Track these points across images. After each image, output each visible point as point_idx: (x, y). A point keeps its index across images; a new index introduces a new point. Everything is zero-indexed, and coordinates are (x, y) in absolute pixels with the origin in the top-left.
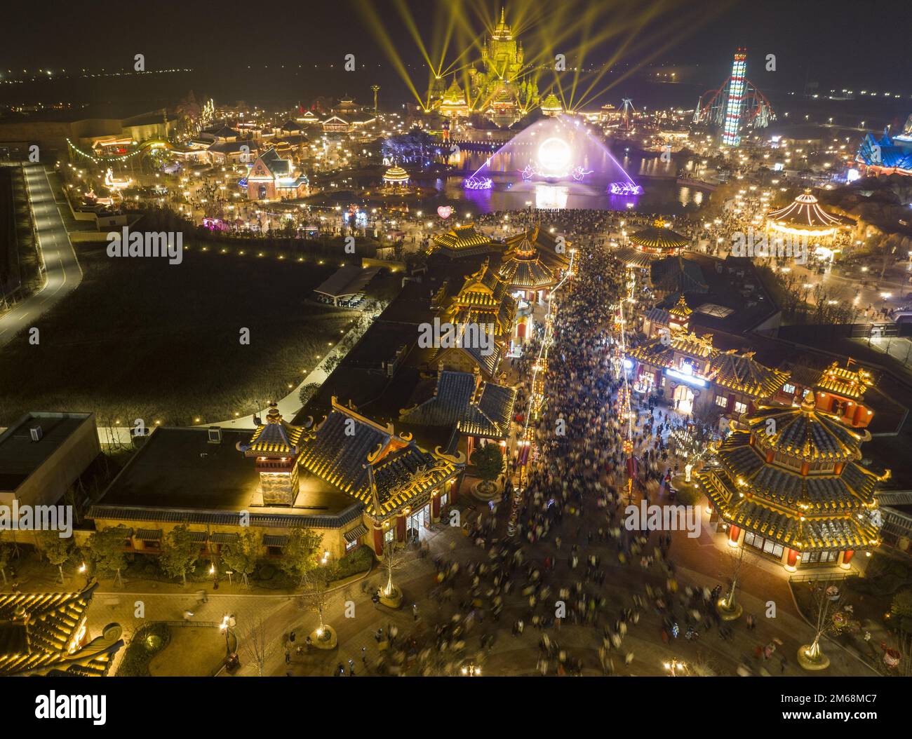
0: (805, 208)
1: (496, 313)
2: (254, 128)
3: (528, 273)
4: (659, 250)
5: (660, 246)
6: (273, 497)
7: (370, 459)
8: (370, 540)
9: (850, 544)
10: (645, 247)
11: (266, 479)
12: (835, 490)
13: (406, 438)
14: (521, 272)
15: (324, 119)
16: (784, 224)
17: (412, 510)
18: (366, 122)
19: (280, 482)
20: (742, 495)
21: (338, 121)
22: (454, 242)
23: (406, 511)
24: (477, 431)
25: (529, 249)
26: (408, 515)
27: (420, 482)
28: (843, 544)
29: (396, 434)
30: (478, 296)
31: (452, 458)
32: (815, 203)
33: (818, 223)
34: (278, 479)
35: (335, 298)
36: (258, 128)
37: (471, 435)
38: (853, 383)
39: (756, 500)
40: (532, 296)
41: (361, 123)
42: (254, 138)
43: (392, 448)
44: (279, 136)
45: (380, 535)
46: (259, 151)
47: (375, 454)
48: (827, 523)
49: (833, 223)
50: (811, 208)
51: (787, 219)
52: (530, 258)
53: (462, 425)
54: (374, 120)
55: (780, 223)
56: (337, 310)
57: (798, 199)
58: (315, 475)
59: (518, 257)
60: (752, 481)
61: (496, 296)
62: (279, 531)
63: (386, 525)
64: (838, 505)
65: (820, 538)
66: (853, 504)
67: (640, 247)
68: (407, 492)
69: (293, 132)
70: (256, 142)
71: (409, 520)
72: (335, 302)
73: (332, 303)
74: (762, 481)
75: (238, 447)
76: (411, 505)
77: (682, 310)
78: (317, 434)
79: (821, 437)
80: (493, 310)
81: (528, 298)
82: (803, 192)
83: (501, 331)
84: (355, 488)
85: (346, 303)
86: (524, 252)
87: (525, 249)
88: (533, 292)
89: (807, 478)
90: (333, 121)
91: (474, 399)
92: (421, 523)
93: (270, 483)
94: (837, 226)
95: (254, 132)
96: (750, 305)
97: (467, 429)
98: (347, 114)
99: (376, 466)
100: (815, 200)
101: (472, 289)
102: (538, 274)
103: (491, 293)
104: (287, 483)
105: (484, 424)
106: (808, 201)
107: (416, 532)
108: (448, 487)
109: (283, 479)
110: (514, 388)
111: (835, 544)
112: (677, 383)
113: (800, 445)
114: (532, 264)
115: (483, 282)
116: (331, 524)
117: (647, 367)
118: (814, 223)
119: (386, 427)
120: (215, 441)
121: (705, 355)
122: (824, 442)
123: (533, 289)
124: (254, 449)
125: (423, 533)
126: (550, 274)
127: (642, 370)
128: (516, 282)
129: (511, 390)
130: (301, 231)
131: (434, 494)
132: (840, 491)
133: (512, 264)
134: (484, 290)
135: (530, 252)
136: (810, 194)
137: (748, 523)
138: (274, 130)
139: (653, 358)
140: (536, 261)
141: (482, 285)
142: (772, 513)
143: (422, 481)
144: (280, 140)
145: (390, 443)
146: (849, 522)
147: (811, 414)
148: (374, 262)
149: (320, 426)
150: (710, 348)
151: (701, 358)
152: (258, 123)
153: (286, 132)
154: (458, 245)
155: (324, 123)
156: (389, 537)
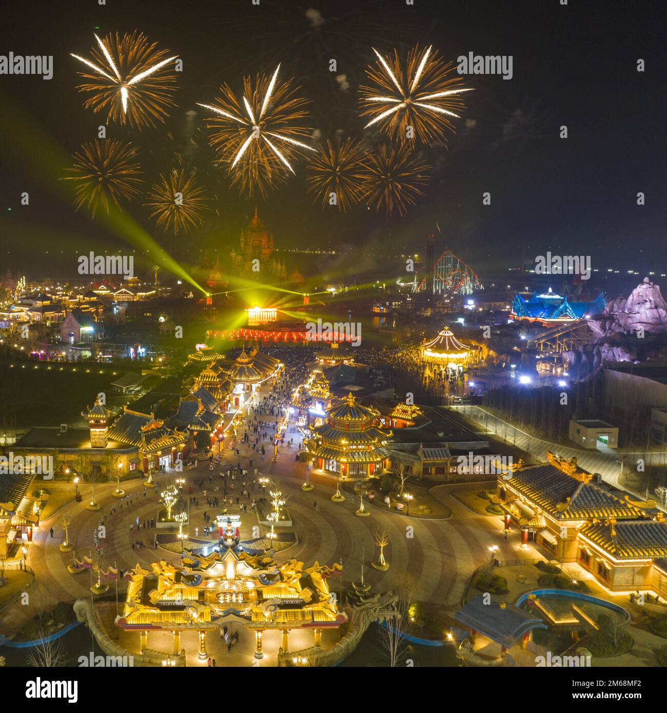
0: (445, 339)
1: (219, 386)
2: (63, 295)
3: (245, 372)
4: (334, 362)
5: (333, 359)
6: (96, 443)
7: (142, 428)
8: (141, 467)
9: (368, 460)
10: (325, 360)
11: (93, 433)
12: (361, 436)
13: (160, 422)
14: (241, 372)
15: (115, 291)
16: (430, 350)
17: (162, 454)
18: (148, 293)
19: (100, 435)
20: (320, 443)
21: (126, 293)
22: (201, 357)
23: (159, 453)
24: (199, 428)
25: (246, 358)
26: (160, 456)
27: (166, 441)
28: (364, 460)
29: (156, 419)
30: (208, 377)
31: (183, 433)
32: (451, 336)
33: (453, 349)
34: (98, 433)
35: (124, 388)
36: (66, 295)
37: (196, 431)
38: (409, 412)
39: (327, 446)
40: (248, 387)
41: (144, 294)
42: (63, 303)
43: (153, 426)
44: (81, 301)
45: (146, 462)
46: (66, 312)
47: (145, 427)
48: (358, 453)
49: (463, 349)
50: (449, 339)
51: (432, 347)
52: (247, 363)
53: (191, 426)
54: (154, 292)
55: (428, 350)
56: (126, 395)
57: (441, 334)
58: (115, 440)
59: (240, 363)
60: (324, 436)
61: (218, 377)
62: (98, 458)
63: (149, 456)
64: (361, 442)
65: (354, 458)
66: (368, 442)
67: (322, 361)
68: (159, 443)
69: (92, 298)
70: (64, 305)
71: (160, 459)
72: (124, 391)
73: (122, 392)
74: (328, 435)
75: (82, 414)
76: (162, 450)
77: (323, 381)
78: (116, 424)
79: (354, 412)
80: (217, 385)
81: (245, 388)
82: (444, 329)
83: (221, 396)
84: (134, 442)
85: (131, 391)
86: (243, 360)
87: (243, 358)
88: (248, 384)
89: (348, 432)
90: (121, 293)
91: (197, 413)
92: (167, 465)
93: (95, 435)
94: (468, 351)
95: (64, 298)
96: (375, 385)
97: (193, 428)
98: (133, 287)
99: (145, 433)
100: (452, 334)
101: (204, 373)
102: (251, 373)
103: (216, 375)
104: (103, 435)
105: (202, 425)
106: (447, 335)
107: (164, 466)
108: (181, 449)
109: (101, 433)
110: (222, 415)
111: (361, 461)
112: (316, 416)
113: (343, 416)
114: (248, 368)
115: (211, 369)
116: (124, 453)
117: (302, 412)
118: (449, 349)
119: (150, 414)
120: (64, 431)
121: (326, 397)
122: (355, 414)
123: (248, 382)
124: (89, 416)
125: (167, 469)
126: (260, 374)
127: (300, 414)
128: (238, 378)
129: (220, 416)
130: (101, 357)
131: (174, 448)
132: (363, 437)
133: (236, 367)
134: (212, 374)
135: (246, 360)
136: (448, 330)
137: (322, 455)
138: (78, 296)
139: (304, 405)
140: (250, 366)
141: (210, 370)
142: (334, 450)
143: (167, 441)
144: (83, 304)
145: (152, 423)
146: (369, 453)
147: (351, 404)
148: (149, 372)
149: (118, 420)
150: (328, 394)
151: (324, 399)
152: (66, 291)
153: (87, 299)
154: (203, 359)
155: (115, 294)
156: (151, 466)
